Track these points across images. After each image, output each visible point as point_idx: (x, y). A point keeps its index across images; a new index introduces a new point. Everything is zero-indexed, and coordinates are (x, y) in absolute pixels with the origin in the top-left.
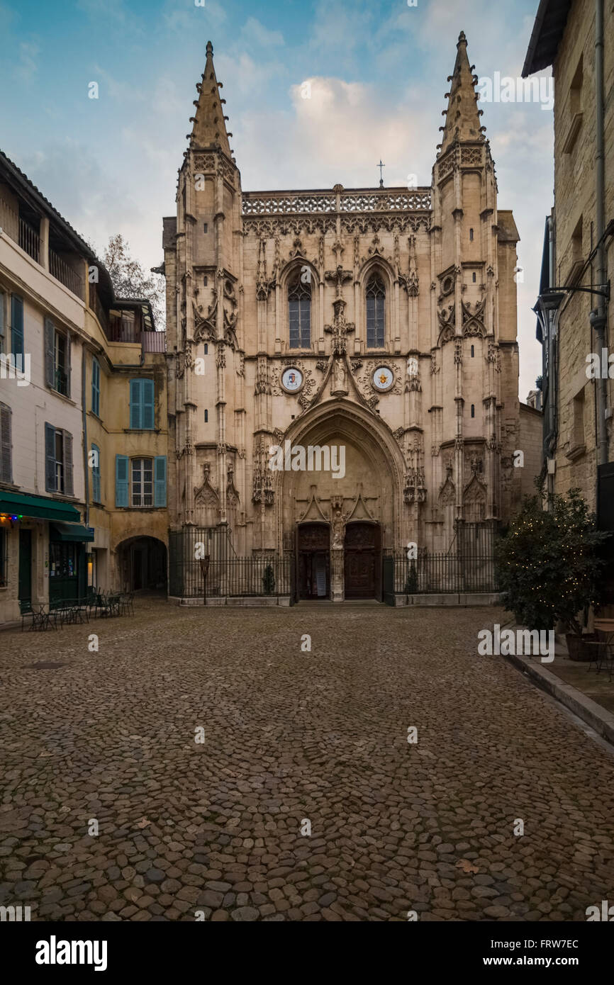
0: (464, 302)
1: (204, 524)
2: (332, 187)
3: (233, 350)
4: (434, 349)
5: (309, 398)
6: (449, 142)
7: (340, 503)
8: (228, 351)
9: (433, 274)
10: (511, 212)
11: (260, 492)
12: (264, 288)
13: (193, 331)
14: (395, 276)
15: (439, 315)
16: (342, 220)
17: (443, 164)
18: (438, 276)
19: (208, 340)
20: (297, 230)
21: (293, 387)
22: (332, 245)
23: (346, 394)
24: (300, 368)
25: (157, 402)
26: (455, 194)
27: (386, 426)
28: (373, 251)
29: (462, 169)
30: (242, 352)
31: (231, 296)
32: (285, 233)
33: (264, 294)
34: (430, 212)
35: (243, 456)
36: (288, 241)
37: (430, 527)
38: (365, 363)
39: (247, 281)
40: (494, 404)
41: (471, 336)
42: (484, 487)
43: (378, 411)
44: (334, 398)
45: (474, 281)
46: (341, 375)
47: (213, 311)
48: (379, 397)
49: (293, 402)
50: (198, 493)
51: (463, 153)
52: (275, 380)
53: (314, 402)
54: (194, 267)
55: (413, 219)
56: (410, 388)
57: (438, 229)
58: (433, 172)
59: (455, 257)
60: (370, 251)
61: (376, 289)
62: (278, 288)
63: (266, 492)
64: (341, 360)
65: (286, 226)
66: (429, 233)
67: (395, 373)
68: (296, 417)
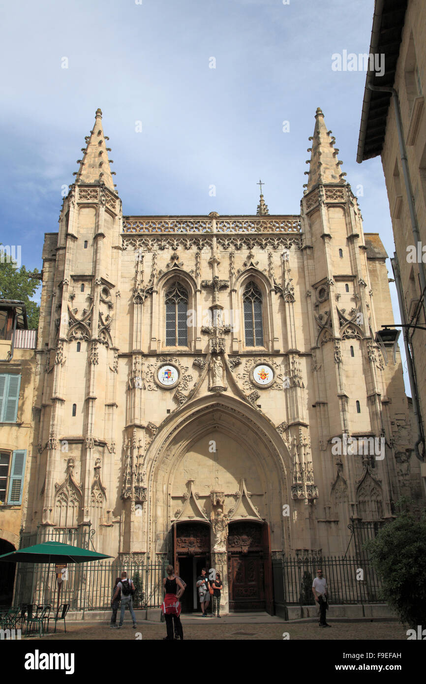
0: (339, 309)
1: (62, 525)
2: (207, 214)
3: (107, 347)
4: (314, 349)
5: (186, 393)
6: (313, 184)
7: (221, 500)
8: (101, 348)
9: (307, 284)
10: (378, 234)
11: (130, 489)
12: (141, 294)
13: (66, 331)
14: (270, 286)
15: (316, 319)
16: (217, 239)
17: (310, 199)
18: (313, 286)
19: (81, 339)
20: (175, 247)
21: (168, 383)
22: (209, 258)
23: (225, 389)
24: (177, 364)
25: (22, 395)
26: (322, 222)
28: (249, 265)
29: (326, 203)
30: (115, 350)
31: (107, 300)
32: (162, 248)
33: (141, 299)
34: (301, 235)
35: (112, 451)
36: (167, 254)
37: (323, 526)
38: (243, 360)
39: (123, 288)
40: (379, 400)
41: (348, 338)
42: (378, 483)
43: (259, 406)
44: (212, 393)
45: (348, 290)
46: (219, 371)
47: (88, 315)
48: (260, 392)
49: (169, 396)
50: (59, 489)
51: (326, 192)
52: (150, 375)
53: (190, 397)
54: (72, 276)
56: (291, 384)
57: (310, 248)
58: (301, 205)
59: (327, 271)
60: (245, 265)
61: (253, 295)
62: (154, 294)
63: (137, 488)
64: (219, 358)
65: (163, 243)
66: (302, 250)
67: (275, 370)
68: (171, 412)
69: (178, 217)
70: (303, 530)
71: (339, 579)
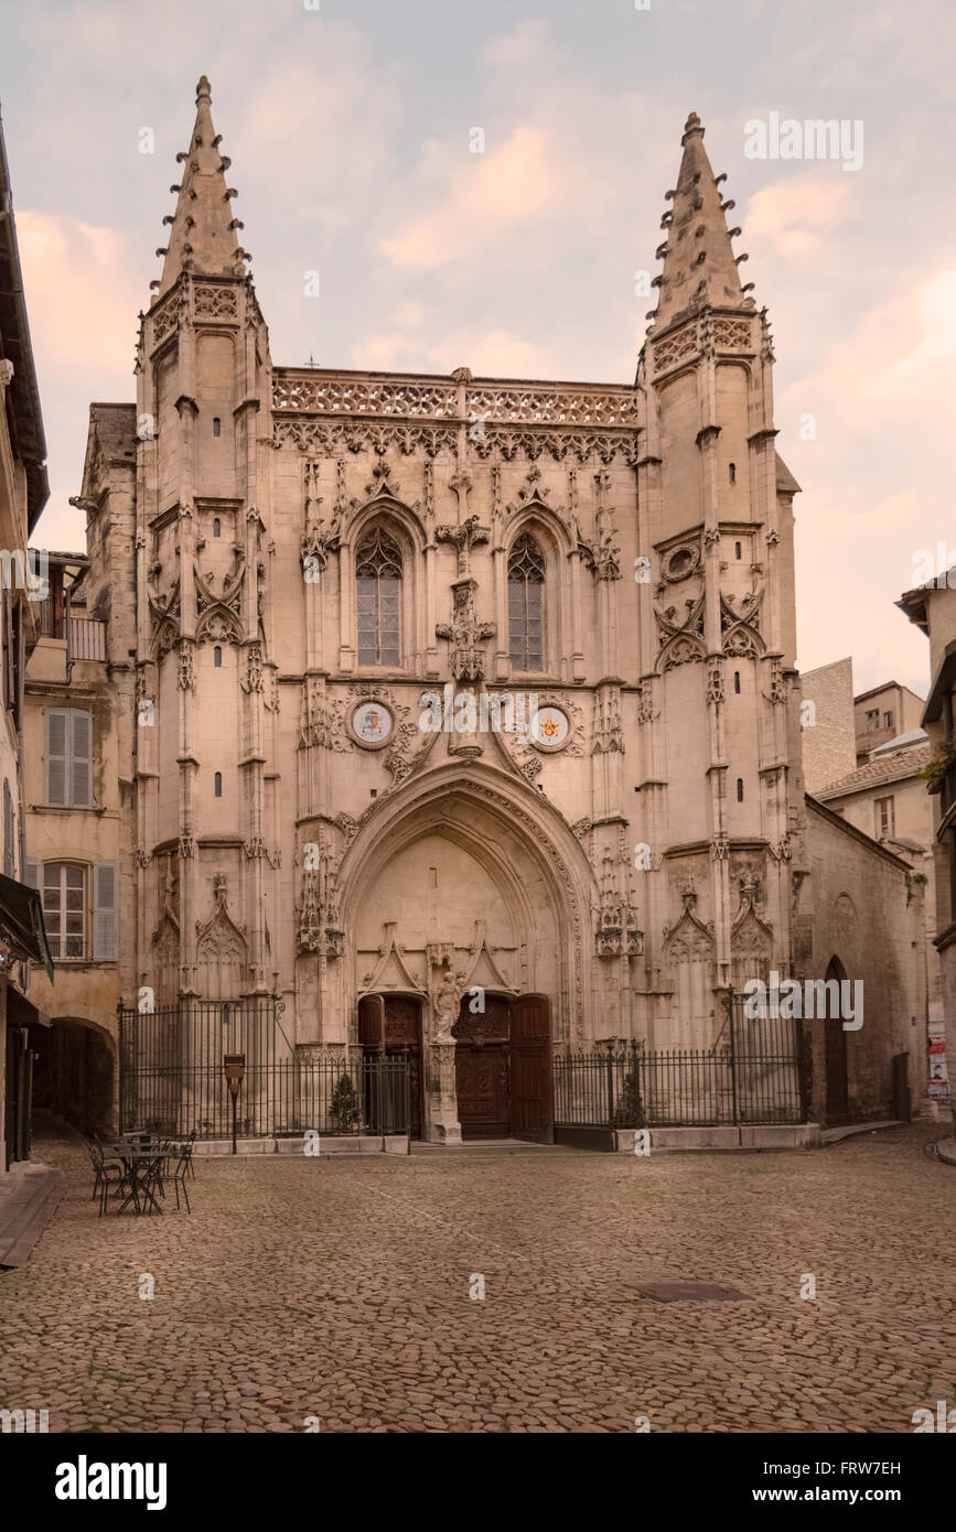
0: (724, 594)
1: (214, 994)
2: (448, 373)
4: (650, 677)
5: (406, 758)
6: (677, 308)
9: (645, 542)
11: (316, 933)
12: (320, 548)
13: (194, 620)
14: (570, 542)
15: (658, 617)
16: (468, 434)
18: (655, 547)
19: (223, 640)
20: (381, 447)
22: (448, 477)
23: (481, 753)
24: (388, 701)
25: (98, 756)
26: (703, 400)
27: (558, 815)
28: (529, 495)
30: (272, 669)
32: (355, 449)
33: (321, 560)
34: (638, 431)
36: (362, 466)
37: (645, 1002)
39: (283, 534)
40: (786, 778)
41: (734, 654)
42: (767, 929)
43: (541, 787)
44: (456, 759)
45: (740, 556)
47: (237, 585)
48: (542, 761)
49: (375, 765)
50: (203, 932)
51: (715, 327)
52: (338, 721)
53: (417, 766)
54: (196, 499)
55: (604, 441)
56: (605, 745)
57: (653, 462)
58: (642, 360)
59: (707, 512)
60: (522, 495)
61: (527, 563)
62: (342, 551)
64: (472, 690)
65: (358, 438)
66: (635, 469)
67: (572, 718)
68: (379, 793)
69: (388, 375)
70: (613, 1008)
71: (666, 1087)
